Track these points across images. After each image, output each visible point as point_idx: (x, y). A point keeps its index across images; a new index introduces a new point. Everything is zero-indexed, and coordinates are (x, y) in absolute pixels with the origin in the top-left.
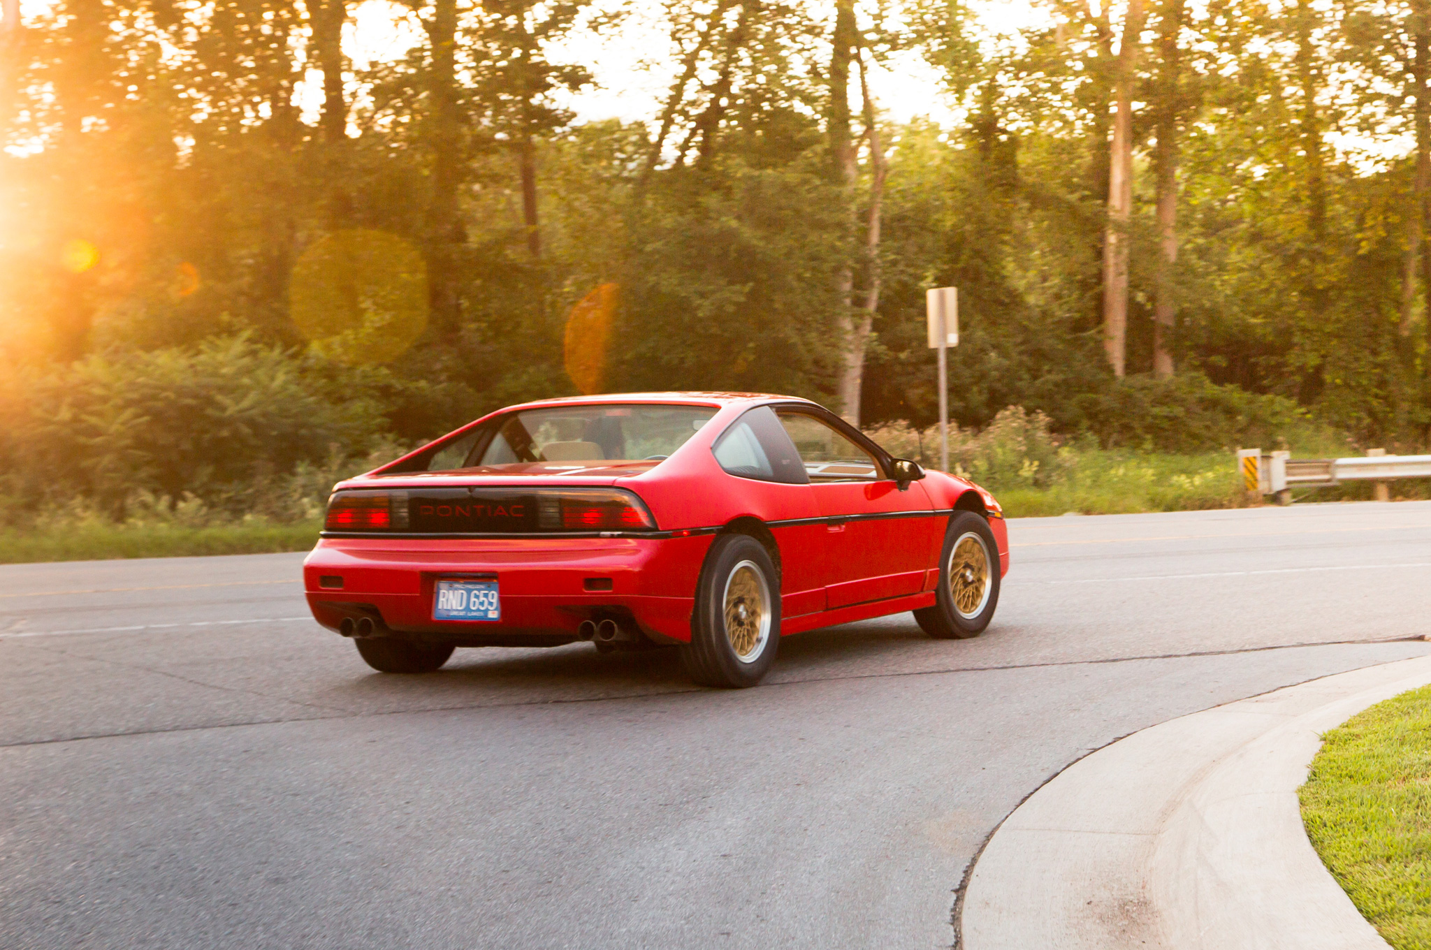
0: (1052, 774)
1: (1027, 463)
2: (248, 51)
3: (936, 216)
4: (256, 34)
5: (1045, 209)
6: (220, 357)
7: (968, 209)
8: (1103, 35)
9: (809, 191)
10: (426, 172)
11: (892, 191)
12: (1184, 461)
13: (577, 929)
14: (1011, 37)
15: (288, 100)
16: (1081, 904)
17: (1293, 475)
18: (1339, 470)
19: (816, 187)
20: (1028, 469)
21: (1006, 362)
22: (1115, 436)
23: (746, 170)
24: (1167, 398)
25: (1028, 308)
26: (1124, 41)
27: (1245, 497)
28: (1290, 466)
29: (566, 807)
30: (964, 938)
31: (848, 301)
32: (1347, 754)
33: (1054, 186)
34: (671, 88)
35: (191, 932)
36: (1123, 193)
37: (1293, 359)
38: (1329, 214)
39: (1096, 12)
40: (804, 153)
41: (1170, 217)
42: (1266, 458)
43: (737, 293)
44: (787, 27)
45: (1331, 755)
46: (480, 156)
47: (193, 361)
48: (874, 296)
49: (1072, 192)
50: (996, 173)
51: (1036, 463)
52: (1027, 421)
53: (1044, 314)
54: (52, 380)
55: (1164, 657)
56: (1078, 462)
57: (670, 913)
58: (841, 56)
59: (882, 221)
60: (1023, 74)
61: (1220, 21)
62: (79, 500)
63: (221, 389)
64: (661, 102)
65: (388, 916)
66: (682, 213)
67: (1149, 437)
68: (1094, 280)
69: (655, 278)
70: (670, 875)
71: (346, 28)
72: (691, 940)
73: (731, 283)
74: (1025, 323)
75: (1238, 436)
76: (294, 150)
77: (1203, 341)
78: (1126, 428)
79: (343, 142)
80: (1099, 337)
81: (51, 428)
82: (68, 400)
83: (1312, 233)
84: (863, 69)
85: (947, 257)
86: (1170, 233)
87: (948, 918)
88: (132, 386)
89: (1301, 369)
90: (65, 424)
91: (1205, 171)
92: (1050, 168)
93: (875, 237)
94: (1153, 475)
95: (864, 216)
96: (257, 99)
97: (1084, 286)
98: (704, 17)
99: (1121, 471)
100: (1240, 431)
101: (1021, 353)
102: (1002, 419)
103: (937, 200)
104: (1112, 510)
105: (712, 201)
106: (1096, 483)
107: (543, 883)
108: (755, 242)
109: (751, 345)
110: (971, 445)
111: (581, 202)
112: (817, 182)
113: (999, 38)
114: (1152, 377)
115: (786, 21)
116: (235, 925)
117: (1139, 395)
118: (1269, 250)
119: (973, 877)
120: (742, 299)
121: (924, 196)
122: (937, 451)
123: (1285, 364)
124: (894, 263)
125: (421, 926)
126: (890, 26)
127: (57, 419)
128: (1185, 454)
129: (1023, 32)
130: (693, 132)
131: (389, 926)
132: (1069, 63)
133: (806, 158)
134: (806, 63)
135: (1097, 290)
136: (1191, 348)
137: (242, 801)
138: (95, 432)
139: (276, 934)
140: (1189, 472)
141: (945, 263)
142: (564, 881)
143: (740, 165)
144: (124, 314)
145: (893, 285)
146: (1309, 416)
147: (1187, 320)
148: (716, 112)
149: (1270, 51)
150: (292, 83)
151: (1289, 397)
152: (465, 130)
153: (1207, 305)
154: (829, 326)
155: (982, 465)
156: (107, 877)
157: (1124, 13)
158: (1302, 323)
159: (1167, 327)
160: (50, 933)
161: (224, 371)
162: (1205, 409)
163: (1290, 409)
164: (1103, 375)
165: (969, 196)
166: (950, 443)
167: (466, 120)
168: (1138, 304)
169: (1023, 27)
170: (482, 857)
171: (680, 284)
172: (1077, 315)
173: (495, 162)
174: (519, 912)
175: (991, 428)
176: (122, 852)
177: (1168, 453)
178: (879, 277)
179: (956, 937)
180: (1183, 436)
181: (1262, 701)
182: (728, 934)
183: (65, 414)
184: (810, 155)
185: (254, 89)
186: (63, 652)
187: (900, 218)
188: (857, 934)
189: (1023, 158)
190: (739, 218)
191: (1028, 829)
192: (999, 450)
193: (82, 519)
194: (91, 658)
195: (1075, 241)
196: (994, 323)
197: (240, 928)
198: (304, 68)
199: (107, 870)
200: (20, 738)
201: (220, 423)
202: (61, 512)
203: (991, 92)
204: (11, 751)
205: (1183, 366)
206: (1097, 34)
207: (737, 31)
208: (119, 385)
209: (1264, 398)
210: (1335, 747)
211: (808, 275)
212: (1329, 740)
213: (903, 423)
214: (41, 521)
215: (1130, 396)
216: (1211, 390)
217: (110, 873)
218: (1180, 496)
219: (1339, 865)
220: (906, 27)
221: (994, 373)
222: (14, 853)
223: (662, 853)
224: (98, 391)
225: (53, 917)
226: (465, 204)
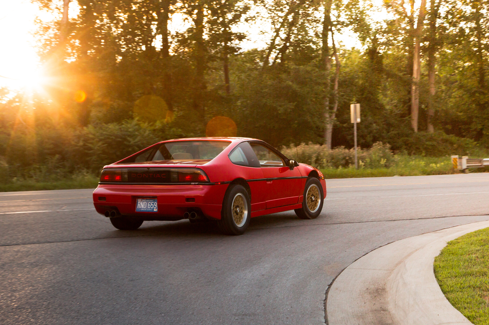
0: (366, 253)
1: (382, 160)
2: (138, 29)
3: (356, 80)
4: (141, 23)
5: (391, 78)
6: (129, 126)
7: (367, 78)
8: (411, 22)
9: (314, 73)
10: (193, 67)
11: (342, 73)
12: (435, 159)
13: (216, 294)
14: (381, 23)
15: (150, 44)
16: (365, 289)
17: (469, 164)
18: (484, 162)
19: (317, 72)
20: (383, 162)
21: (378, 127)
22: (414, 152)
23: (294, 66)
24: (431, 139)
25: (386, 110)
26: (418, 24)
27: (453, 171)
28: (468, 161)
29: (219, 261)
30: (328, 298)
31: (327, 108)
32: (454, 247)
33: (395, 71)
34: (272, 40)
35: (106, 294)
36: (417, 72)
37: (473, 126)
38: (485, 79)
39: (409, 14)
40: (313, 61)
41: (433, 80)
42: (460, 158)
43: (292, 106)
44: (308, 20)
45: (449, 248)
46: (211, 62)
47: (120, 127)
48: (336, 106)
49: (401, 73)
50: (376, 66)
51: (386, 160)
52: (383, 146)
53: (391, 112)
54: (78, 132)
55: (410, 219)
56: (400, 160)
57: (243, 290)
58: (326, 30)
59: (339, 82)
60: (385, 35)
61: (450, 17)
62: (85, 170)
63: (129, 136)
64: (268, 45)
65: (162, 290)
66: (274, 80)
67: (424, 151)
68: (407, 101)
69: (265, 101)
70: (246, 280)
71: (169, 21)
72: (248, 298)
73: (290, 102)
74: (385, 115)
75: (454, 151)
76: (153, 60)
77: (443, 121)
78: (418, 148)
79: (168, 58)
80: (409, 119)
81: (77, 148)
82: (82, 139)
83: (480, 86)
84: (333, 33)
85: (360, 93)
86: (433, 86)
87: (325, 292)
88: (102, 134)
89: (475, 130)
90: (81, 146)
91: (444, 66)
92: (394, 65)
93: (336, 87)
94: (424, 164)
95: (333, 80)
96: (141, 44)
97: (405, 103)
98: (282, 17)
99: (413, 162)
100: (455, 149)
101: (384, 124)
102: (375, 145)
103: (357, 75)
104: (410, 175)
105: (284, 76)
106: (405, 166)
107: (209, 282)
108: (297, 89)
109: (296, 122)
110: (365, 154)
111: (243, 76)
112: (317, 70)
113: (377, 23)
114: (426, 132)
115: (308, 18)
116: (118, 292)
117: (422, 138)
118: (465, 91)
119: (335, 282)
120: (293, 107)
121: (352, 74)
122: (354, 156)
123: (470, 128)
124: (343, 96)
125: (171, 293)
126: (341, 19)
127: (78, 145)
128: (437, 157)
129: (385, 21)
130: (278, 54)
131: (162, 293)
132: (400, 31)
133: (313, 62)
134: (314, 32)
135: (409, 104)
136: (440, 123)
137: (124, 258)
138: (90, 149)
139: (130, 295)
140: (436, 163)
141: (359, 95)
142: (215, 281)
143: (292, 65)
144: (100, 112)
145: (342, 103)
146: (478, 145)
147: (439, 114)
148: (285, 48)
149: (466, 26)
150: (152, 39)
151: (472, 138)
152: (205, 53)
153: (444, 109)
154: (321, 116)
155: (368, 160)
156: (83, 279)
157: (418, 14)
158: (476, 115)
159: (432, 116)
160: (66, 293)
161: (130, 130)
162: (443, 143)
163: (472, 143)
164: (410, 132)
165: (367, 74)
166: (358, 153)
167: (206, 50)
168: (422, 109)
169: (385, 19)
170: (192, 274)
171: (273, 103)
172: (402, 112)
173: (216, 64)
174: (200, 290)
175: (371, 149)
176: (88, 272)
177: (431, 157)
178: (337, 100)
179: (326, 298)
180: (436, 151)
181: (437, 233)
182: (259, 296)
183: (81, 143)
184: (315, 61)
185: (141, 41)
186: (76, 215)
187: (345, 81)
188: (297, 296)
189: (385, 62)
190: (292, 81)
191: (354, 269)
192: (374, 156)
193: (86, 176)
194: (84, 217)
195: (402, 88)
196: (375, 115)
197: (120, 293)
198: (156, 34)
199: (83, 277)
200: (62, 240)
201: (129, 146)
202: (80, 174)
203: (375, 41)
204: (59, 244)
205: (436, 128)
206: (409, 21)
207: (292, 21)
208: (98, 134)
209: (463, 139)
210: (451, 245)
211: (314, 100)
212: (450, 243)
213: (343, 147)
214: (73, 177)
215: (418, 138)
216: (445, 136)
217: (85, 277)
218: (432, 171)
219: (440, 278)
220: (347, 20)
221: (375, 131)
222: (58, 272)
223: (245, 274)
224: (91, 136)
225: (67, 289)
226: (206, 77)
